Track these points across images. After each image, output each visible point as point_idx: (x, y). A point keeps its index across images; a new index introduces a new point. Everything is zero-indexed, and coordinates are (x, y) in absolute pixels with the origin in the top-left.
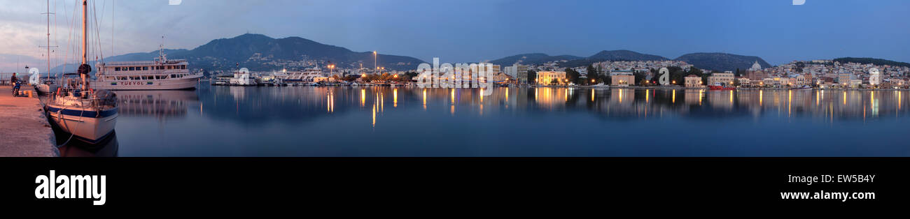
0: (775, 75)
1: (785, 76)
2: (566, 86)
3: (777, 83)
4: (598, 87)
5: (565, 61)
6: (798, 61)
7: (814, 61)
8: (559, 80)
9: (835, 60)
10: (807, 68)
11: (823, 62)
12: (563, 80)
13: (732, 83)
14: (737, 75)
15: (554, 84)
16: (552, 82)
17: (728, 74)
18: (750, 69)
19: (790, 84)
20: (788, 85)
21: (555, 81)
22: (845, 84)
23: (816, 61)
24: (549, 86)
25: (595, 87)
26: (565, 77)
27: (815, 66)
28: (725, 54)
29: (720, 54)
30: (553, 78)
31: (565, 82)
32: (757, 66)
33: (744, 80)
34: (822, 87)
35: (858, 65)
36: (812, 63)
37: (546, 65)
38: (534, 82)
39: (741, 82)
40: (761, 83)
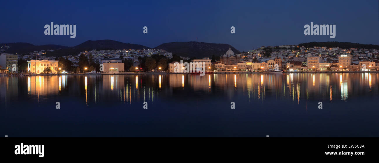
0: (246, 60)
1: (255, 60)
2: (59, 75)
3: (249, 67)
4: (91, 74)
5: (52, 51)
6: (266, 46)
7: (280, 47)
8: (52, 68)
9: (300, 45)
10: (275, 53)
11: (289, 47)
12: (56, 69)
13: (210, 68)
14: (213, 62)
15: (47, 74)
16: (45, 71)
17: (206, 60)
18: (225, 56)
19: (262, 67)
20: (259, 69)
21: (48, 69)
22: (314, 67)
23: (282, 46)
24: (42, 75)
25: (88, 74)
26: (57, 66)
27: (283, 51)
28: (199, 43)
29: (194, 42)
30: (46, 67)
31: (58, 70)
32: (230, 52)
33: (221, 65)
34: (291, 70)
35: (324, 49)
36: (278, 48)
37: (34, 54)
38: (25, 71)
39: (218, 67)
40: (235, 67)
